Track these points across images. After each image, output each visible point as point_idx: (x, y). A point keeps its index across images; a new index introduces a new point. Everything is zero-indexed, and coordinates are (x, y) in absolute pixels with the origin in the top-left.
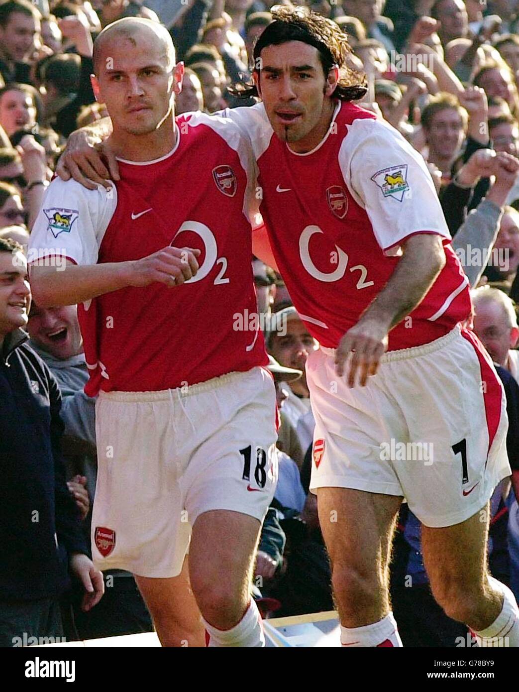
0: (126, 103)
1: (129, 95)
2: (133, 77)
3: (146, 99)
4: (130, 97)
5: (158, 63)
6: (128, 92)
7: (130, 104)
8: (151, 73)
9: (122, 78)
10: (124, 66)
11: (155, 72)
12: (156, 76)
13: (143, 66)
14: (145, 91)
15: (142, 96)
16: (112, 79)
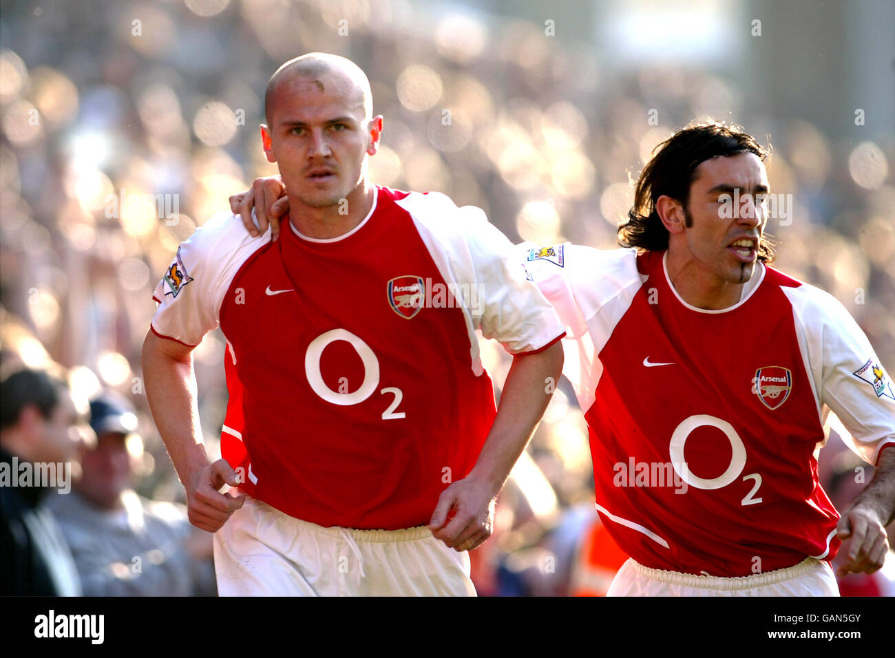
0: (306, 164)
1: (310, 154)
2: (318, 132)
3: (332, 161)
4: (311, 158)
5: (351, 115)
6: (309, 150)
7: (311, 166)
8: (342, 128)
9: (303, 132)
10: (307, 116)
11: (347, 127)
12: (347, 131)
13: (332, 117)
14: (332, 151)
15: (327, 157)
16: (289, 132)
